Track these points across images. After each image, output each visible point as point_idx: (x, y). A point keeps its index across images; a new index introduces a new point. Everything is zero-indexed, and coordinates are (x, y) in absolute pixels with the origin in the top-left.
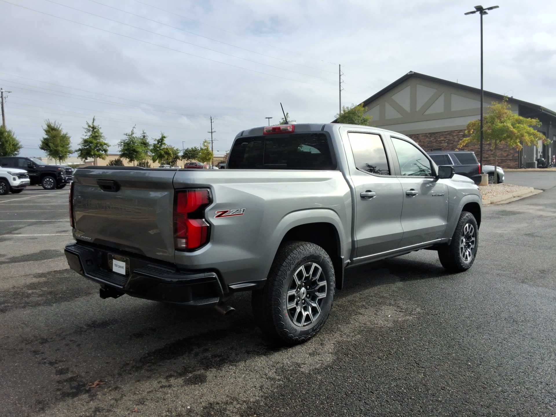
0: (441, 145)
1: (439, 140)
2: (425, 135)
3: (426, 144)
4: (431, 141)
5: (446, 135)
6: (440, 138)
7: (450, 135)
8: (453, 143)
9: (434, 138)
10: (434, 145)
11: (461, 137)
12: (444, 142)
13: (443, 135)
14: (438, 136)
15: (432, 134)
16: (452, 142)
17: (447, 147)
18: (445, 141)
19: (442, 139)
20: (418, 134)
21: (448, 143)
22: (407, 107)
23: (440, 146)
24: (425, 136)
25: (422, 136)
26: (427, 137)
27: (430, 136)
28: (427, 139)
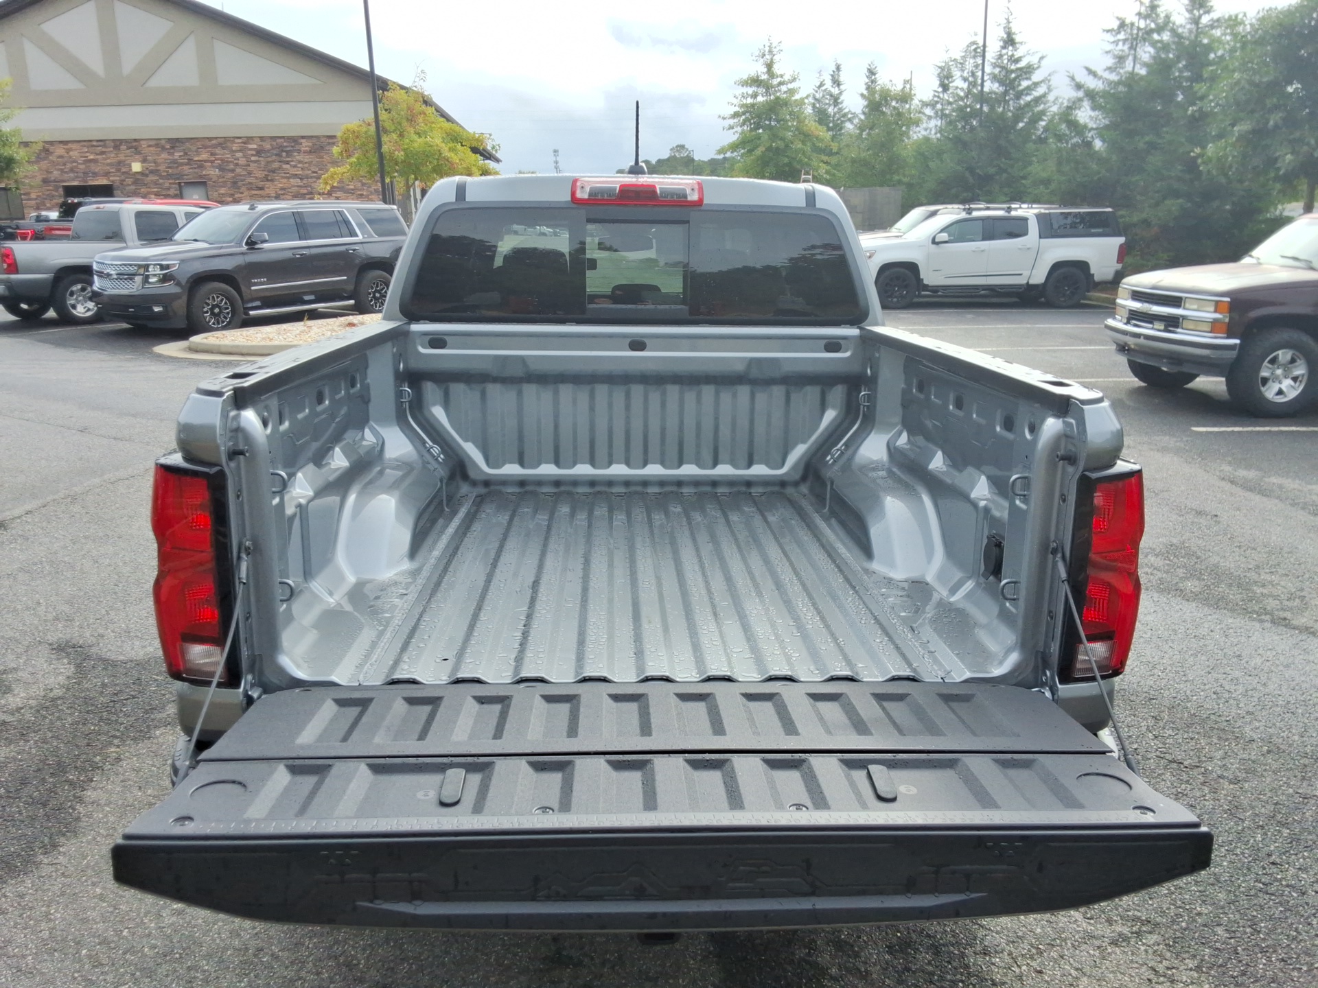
0: (204, 173)
1: (196, 159)
2: (158, 144)
3: (162, 168)
4: (175, 161)
5: (215, 146)
6: (198, 154)
7: (224, 148)
8: (233, 171)
9: (182, 154)
10: (186, 172)
11: (253, 155)
12: (210, 164)
13: (205, 147)
14: (194, 148)
15: (175, 143)
16: (232, 166)
17: (220, 180)
18: (212, 162)
19: (204, 156)
20: (135, 140)
21: (221, 169)
22: (94, 60)
23: (201, 177)
24: (157, 146)
25: (150, 146)
26: (163, 148)
27: (172, 148)
28: (164, 155)
